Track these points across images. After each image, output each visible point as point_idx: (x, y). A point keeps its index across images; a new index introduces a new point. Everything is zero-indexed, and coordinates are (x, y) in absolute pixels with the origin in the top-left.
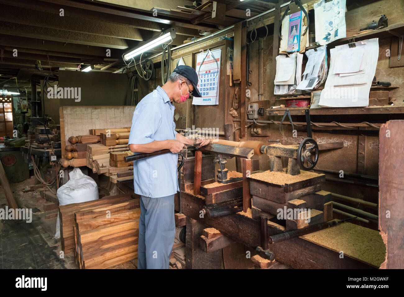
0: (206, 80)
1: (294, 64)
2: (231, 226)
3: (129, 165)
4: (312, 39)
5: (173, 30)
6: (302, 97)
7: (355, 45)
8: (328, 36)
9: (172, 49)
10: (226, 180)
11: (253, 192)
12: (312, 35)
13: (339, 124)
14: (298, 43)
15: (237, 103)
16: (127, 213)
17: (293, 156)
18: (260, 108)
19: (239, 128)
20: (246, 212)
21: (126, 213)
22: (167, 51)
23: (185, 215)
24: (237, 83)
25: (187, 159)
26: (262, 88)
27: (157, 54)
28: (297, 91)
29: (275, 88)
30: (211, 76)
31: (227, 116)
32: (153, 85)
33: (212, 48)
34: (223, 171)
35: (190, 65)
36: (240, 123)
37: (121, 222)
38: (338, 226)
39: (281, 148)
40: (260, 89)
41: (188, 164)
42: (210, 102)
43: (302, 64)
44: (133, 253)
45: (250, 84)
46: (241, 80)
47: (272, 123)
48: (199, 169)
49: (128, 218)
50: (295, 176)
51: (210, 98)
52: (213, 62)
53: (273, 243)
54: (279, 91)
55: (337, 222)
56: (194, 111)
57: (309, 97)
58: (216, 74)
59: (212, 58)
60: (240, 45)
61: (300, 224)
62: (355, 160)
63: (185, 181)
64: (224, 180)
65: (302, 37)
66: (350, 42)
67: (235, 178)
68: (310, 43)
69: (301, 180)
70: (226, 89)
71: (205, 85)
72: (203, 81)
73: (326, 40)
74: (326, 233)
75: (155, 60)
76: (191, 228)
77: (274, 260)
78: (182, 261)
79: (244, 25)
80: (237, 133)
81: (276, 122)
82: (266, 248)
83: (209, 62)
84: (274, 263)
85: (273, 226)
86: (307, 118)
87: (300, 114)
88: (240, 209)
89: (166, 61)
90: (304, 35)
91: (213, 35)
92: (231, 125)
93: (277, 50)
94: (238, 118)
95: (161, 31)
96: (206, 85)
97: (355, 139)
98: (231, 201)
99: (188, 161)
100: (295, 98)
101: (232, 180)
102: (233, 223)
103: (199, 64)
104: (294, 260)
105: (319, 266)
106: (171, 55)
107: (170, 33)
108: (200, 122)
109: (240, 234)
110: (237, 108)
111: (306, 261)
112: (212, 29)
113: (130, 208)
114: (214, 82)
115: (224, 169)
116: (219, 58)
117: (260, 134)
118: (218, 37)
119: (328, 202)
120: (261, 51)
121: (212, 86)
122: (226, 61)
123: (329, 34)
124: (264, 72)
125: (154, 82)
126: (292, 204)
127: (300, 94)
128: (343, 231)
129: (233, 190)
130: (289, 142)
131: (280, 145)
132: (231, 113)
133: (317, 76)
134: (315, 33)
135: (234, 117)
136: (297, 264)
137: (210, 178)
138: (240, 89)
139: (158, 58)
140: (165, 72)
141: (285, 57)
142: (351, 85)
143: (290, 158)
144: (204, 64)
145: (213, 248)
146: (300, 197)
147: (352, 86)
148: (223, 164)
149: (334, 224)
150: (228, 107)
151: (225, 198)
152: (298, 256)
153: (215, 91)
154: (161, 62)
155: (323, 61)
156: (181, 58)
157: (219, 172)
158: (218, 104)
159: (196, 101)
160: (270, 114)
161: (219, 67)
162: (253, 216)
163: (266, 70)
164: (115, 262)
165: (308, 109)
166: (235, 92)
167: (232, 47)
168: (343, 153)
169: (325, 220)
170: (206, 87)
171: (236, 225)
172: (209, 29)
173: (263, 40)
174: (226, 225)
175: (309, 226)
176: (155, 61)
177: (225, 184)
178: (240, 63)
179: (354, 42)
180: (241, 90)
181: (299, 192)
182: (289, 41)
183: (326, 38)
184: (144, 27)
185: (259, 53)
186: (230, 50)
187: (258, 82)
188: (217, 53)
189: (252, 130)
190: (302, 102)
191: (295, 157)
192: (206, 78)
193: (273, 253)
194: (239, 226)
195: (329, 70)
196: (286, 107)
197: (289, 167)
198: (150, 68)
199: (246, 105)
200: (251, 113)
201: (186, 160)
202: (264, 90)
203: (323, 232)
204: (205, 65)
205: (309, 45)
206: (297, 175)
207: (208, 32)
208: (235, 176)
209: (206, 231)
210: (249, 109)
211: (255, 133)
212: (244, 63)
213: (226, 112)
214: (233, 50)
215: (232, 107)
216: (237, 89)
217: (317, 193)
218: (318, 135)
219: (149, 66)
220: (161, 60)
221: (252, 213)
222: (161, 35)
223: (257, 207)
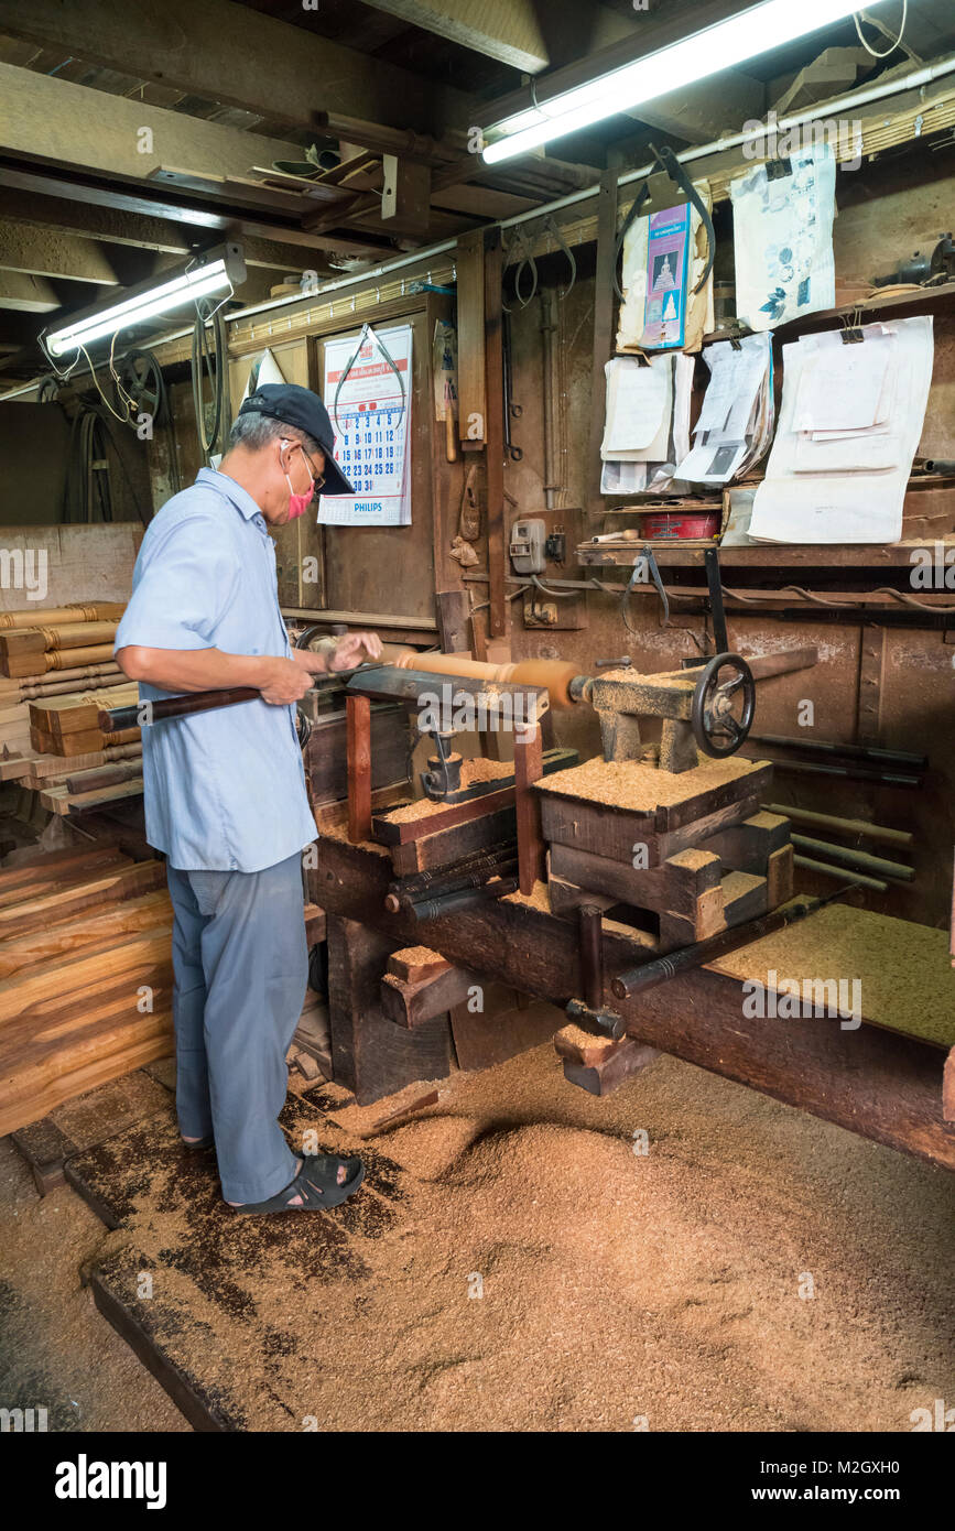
0: (362, 437)
1: (666, 389)
2: (483, 938)
3: (107, 743)
4: (726, 307)
5: (235, 250)
6: (695, 505)
7: (862, 337)
8: (777, 300)
9: (227, 318)
10: (457, 791)
11: (549, 834)
12: (724, 291)
13: (808, 594)
14: (679, 320)
15: (473, 519)
16: (118, 914)
17: (676, 711)
18: (551, 537)
19: (484, 604)
20: (529, 894)
21: (113, 915)
22: (209, 323)
23: (322, 907)
24: (474, 452)
25: (320, 720)
26: (557, 465)
27: (172, 333)
28: (675, 482)
29: (605, 472)
30: (378, 423)
31: (444, 565)
32: (164, 444)
33: (380, 318)
34: (447, 761)
35: (301, 379)
36: (488, 589)
37: (97, 948)
38: (809, 919)
39: (637, 686)
40: (550, 468)
41: (323, 740)
42: (380, 516)
43: (692, 393)
44: (151, 1042)
45: (516, 454)
46: (485, 442)
47: (596, 587)
48: (363, 756)
49: (122, 930)
50: (682, 777)
51: (377, 501)
52: (386, 372)
53: (628, 996)
54: (618, 482)
55: (807, 907)
56: (325, 546)
57: (716, 507)
58: (395, 417)
59: (379, 359)
60: (481, 316)
61: (704, 925)
62: (852, 702)
63: (317, 796)
64: (450, 793)
65: (692, 298)
66: (845, 323)
67: (487, 783)
68: (716, 318)
69: (704, 790)
70: (436, 470)
71: (358, 456)
72: (352, 439)
73: (769, 314)
74: (779, 946)
75: (165, 352)
76: (346, 949)
77: (624, 1037)
78: (321, 1053)
79: (493, 241)
80: (480, 620)
81: (608, 587)
82: (598, 1003)
83: (370, 371)
84: (623, 1045)
85: (619, 934)
86: (710, 575)
87: (688, 563)
88: (511, 886)
89: (208, 362)
90: (698, 290)
91: (378, 272)
92: (458, 594)
93: (608, 341)
94: (481, 571)
95: (189, 254)
96: (363, 454)
97: (852, 638)
98: (475, 858)
99: (320, 728)
100: (671, 508)
101: (478, 788)
102: (489, 928)
103: (333, 376)
104: (683, 1033)
105: (761, 1045)
106: (228, 339)
107: (222, 261)
108: (350, 584)
109: (513, 963)
110: (474, 537)
111: (721, 1033)
112: (376, 250)
113: (127, 894)
114: (390, 444)
115: (449, 754)
116: (406, 360)
117: (554, 623)
118: (397, 278)
119: (781, 847)
120: (550, 335)
121: (385, 460)
122: (432, 372)
123: (782, 294)
124: (563, 413)
125: (165, 434)
126: (678, 868)
127: (685, 493)
128: (826, 932)
129: (480, 821)
130: (648, 646)
131: (632, 674)
132: (455, 552)
133: (742, 437)
134: (734, 285)
135: (465, 567)
136: (694, 1045)
137: (397, 780)
138: (483, 470)
139: (179, 347)
140: (207, 399)
141: (634, 364)
142: (848, 471)
143: (666, 717)
144: (354, 378)
145: (424, 1009)
146: (700, 843)
147: (850, 474)
148: (446, 739)
149: (800, 913)
150: (445, 533)
151: (457, 851)
152: (696, 1020)
153: (397, 477)
154: (187, 363)
155: (762, 386)
156: (267, 351)
157: (432, 766)
158: (408, 521)
159: (333, 510)
160: (590, 561)
161: (408, 391)
162: (552, 906)
163: (568, 404)
164: (90, 1078)
165: (713, 545)
166: (465, 480)
167: (452, 321)
168: (816, 682)
169: (773, 903)
170: (363, 462)
171: (499, 933)
172: (366, 250)
173: (557, 300)
174: (464, 934)
175: (728, 929)
176: (166, 357)
177: (456, 806)
178: (482, 378)
179: (857, 324)
180: (486, 473)
181: (698, 826)
182: (647, 309)
183: (772, 307)
184: (123, 235)
185: (543, 345)
186: (444, 330)
187: (541, 445)
188: (399, 341)
189: (528, 609)
190: (694, 523)
191: (683, 716)
192: (362, 431)
193: (619, 1016)
194: (509, 937)
195: (780, 416)
196: (640, 537)
197: (666, 750)
198: (150, 384)
199: (506, 524)
200: (524, 552)
201: (316, 725)
202: (564, 471)
203: (770, 942)
204: (355, 381)
205: (716, 325)
206: (688, 772)
207: (362, 258)
208: (486, 774)
209: (399, 959)
210: (517, 539)
211: (538, 619)
212: (497, 381)
213: (438, 550)
214: (453, 330)
215: (458, 531)
216: (473, 471)
217: (749, 822)
218: (739, 624)
219: (144, 378)
220: (189, 356)
221: (550, 897)
222: (190, 270)
223: (566, 878)
